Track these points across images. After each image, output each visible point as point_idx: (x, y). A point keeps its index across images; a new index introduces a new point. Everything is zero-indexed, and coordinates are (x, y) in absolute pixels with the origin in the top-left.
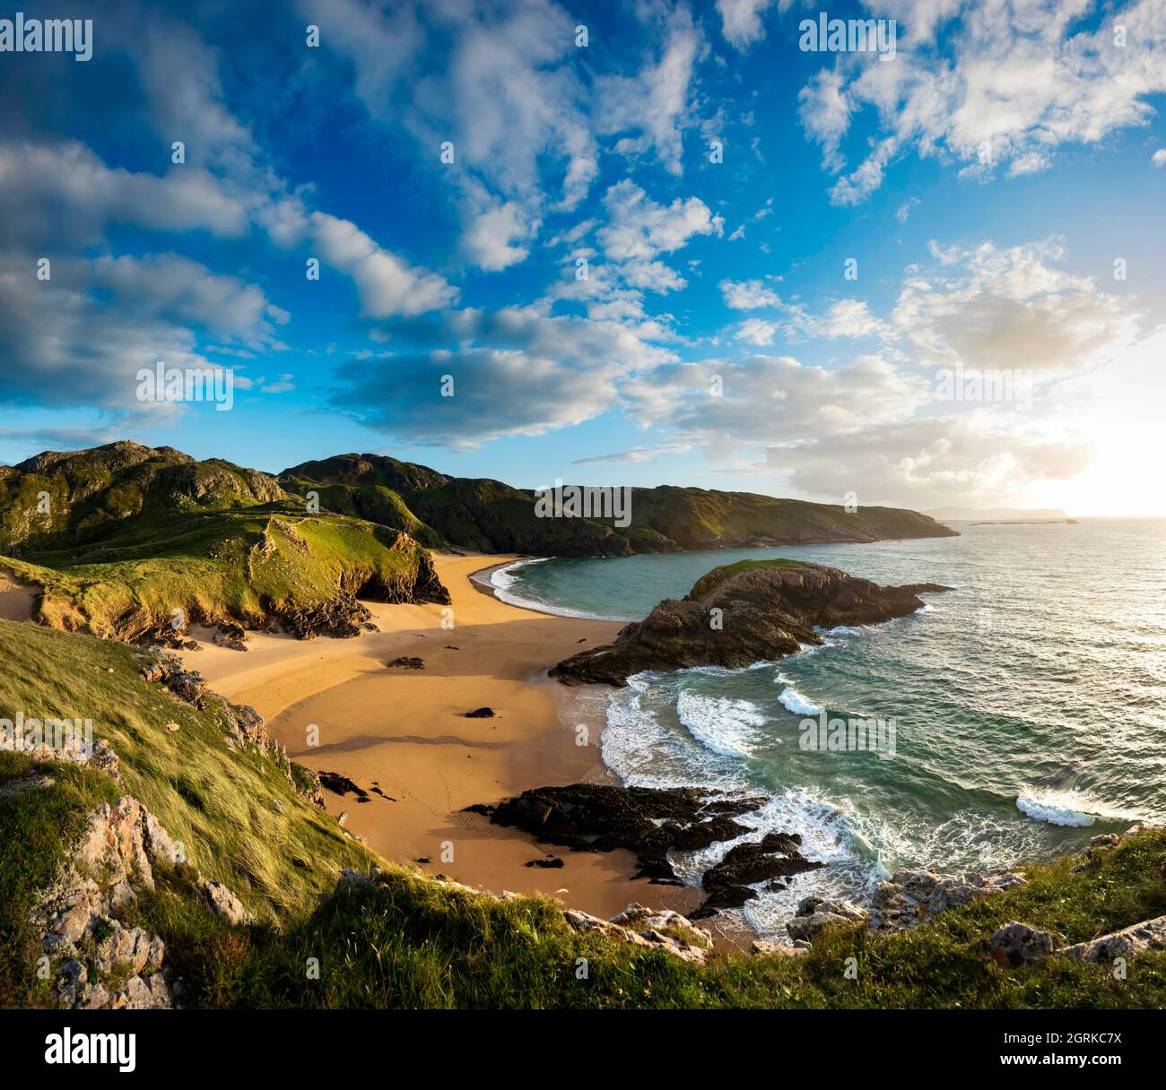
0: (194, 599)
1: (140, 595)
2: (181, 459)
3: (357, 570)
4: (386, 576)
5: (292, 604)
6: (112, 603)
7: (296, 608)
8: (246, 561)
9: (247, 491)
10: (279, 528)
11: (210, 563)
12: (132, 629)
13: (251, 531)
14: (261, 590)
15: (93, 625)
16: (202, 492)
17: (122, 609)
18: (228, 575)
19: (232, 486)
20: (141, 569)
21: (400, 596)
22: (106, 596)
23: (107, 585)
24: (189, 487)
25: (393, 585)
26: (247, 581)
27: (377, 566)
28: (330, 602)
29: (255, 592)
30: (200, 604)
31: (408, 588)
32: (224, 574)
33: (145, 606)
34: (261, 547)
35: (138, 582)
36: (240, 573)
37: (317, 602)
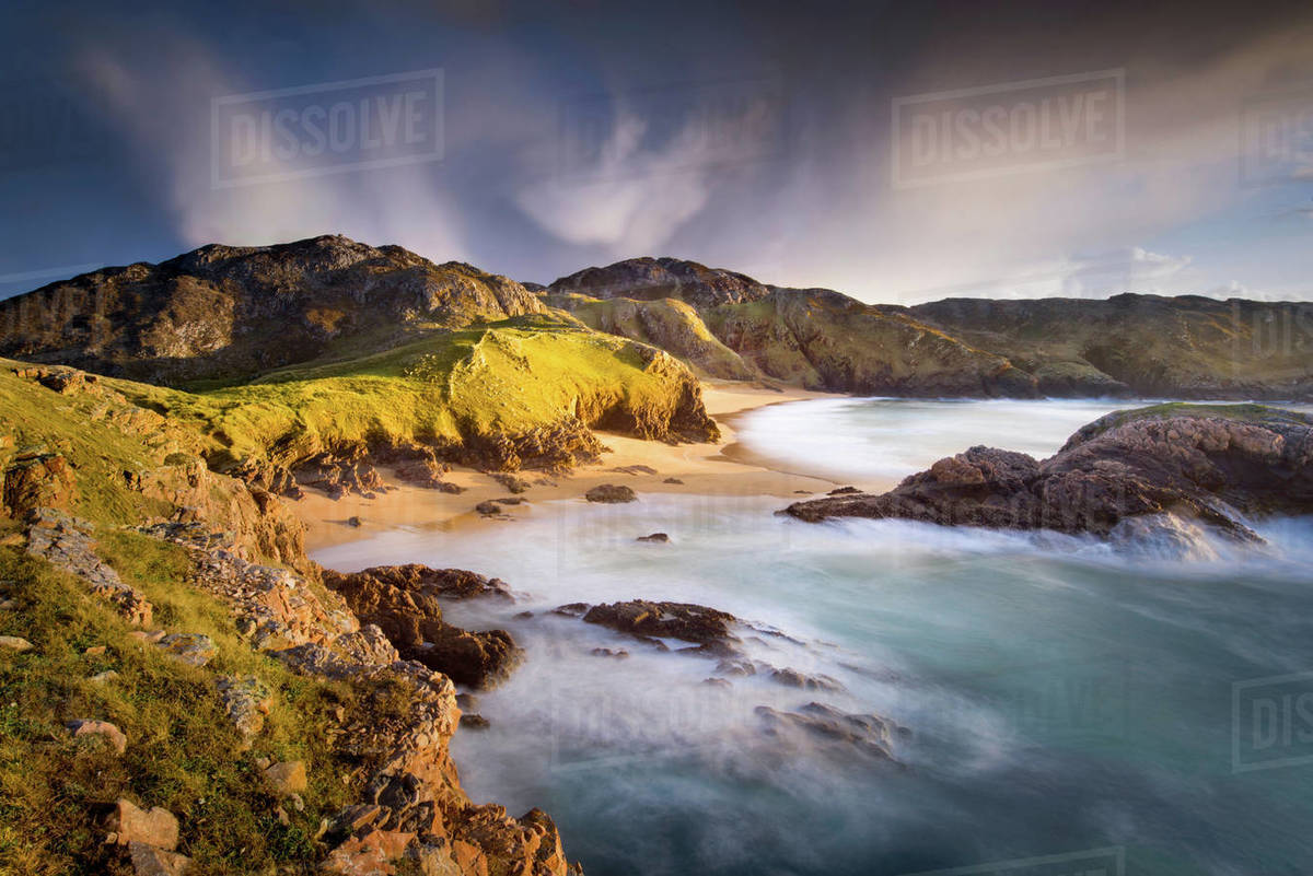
0: (377, 421)
1: (306, 418)
2: (410, 262)
3: (598, 395)
4: (635, 404)
5: (497, 426)
6: (266, 426)
7: (504, 433)
8: (446, 379)
9: (495, 303)
10: (496, 342)
11: (403, 382)
12: (294, 455)
13: (459, 345)
14: (462, 412)
15: (236, 452)
16: (435, 304)
17: (280, 433)
18: (423, 395)
19: (474, 297)
20: (309, 389)
21: (649, 428)
22: (257, 419)
23: (260, 406)
24: (418, 299)
25: (643, 415)
26: (446, 402)
27: (625, 391)
28: (546, 427)
29: (454, 414)
30: (385, 427)
31: (662, 419)
32: (418, 394)
33: (312, 429)
34: (467, 362)
35: (304, 403)
36: (437, 392)
37: (530, 427)
